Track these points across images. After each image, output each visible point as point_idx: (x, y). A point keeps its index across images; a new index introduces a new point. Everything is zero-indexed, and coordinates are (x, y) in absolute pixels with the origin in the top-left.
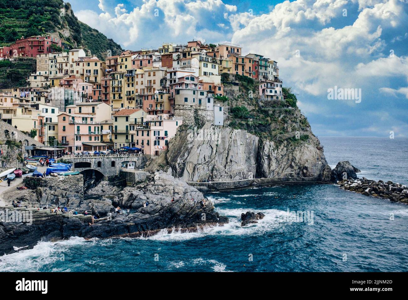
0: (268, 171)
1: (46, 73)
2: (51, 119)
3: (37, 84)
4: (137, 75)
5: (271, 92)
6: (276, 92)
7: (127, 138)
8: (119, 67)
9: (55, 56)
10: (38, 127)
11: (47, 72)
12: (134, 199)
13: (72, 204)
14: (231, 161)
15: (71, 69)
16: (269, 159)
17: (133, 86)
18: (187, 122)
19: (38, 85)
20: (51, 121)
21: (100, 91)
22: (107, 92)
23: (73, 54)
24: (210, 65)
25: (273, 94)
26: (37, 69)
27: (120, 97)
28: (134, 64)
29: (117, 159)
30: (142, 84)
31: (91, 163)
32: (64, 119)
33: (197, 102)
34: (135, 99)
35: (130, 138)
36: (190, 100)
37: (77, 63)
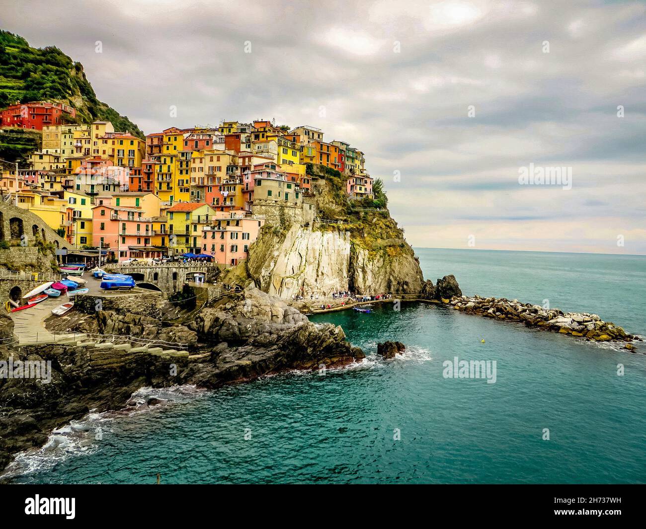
0: (363, 287)
1: (56, 151)
2: (80, 212)
3: (43, 166)
4: (194, 159)
5: (360, 189)
6: (366, 189)
7: (187, 241)
8: (165, 148)
9: (70, 130)
10: (67, 224)
11: (59, 150)
12: (222, 325)
13: (148, 334)
14: (323, 274)
15: (94, 148)
16: (364, 271)
17: (187, 173)
18: (270, 222)
19: (44, 168)
20: (80, 216)
21: (140, 178)
22: (151, 181)
23: (97, 128)
24: (290, 151)
25: (363, 191)
26: (43, 146)
27: (169, 188)
28: (186, 145)
29: (181, 270)
30: (201, 171)
31: (145, 274)
32: (103, 213)
33: (283, 197)
34: (191, 191)
35: (191, 241)
36: (275, 193)
37: (104, 140)
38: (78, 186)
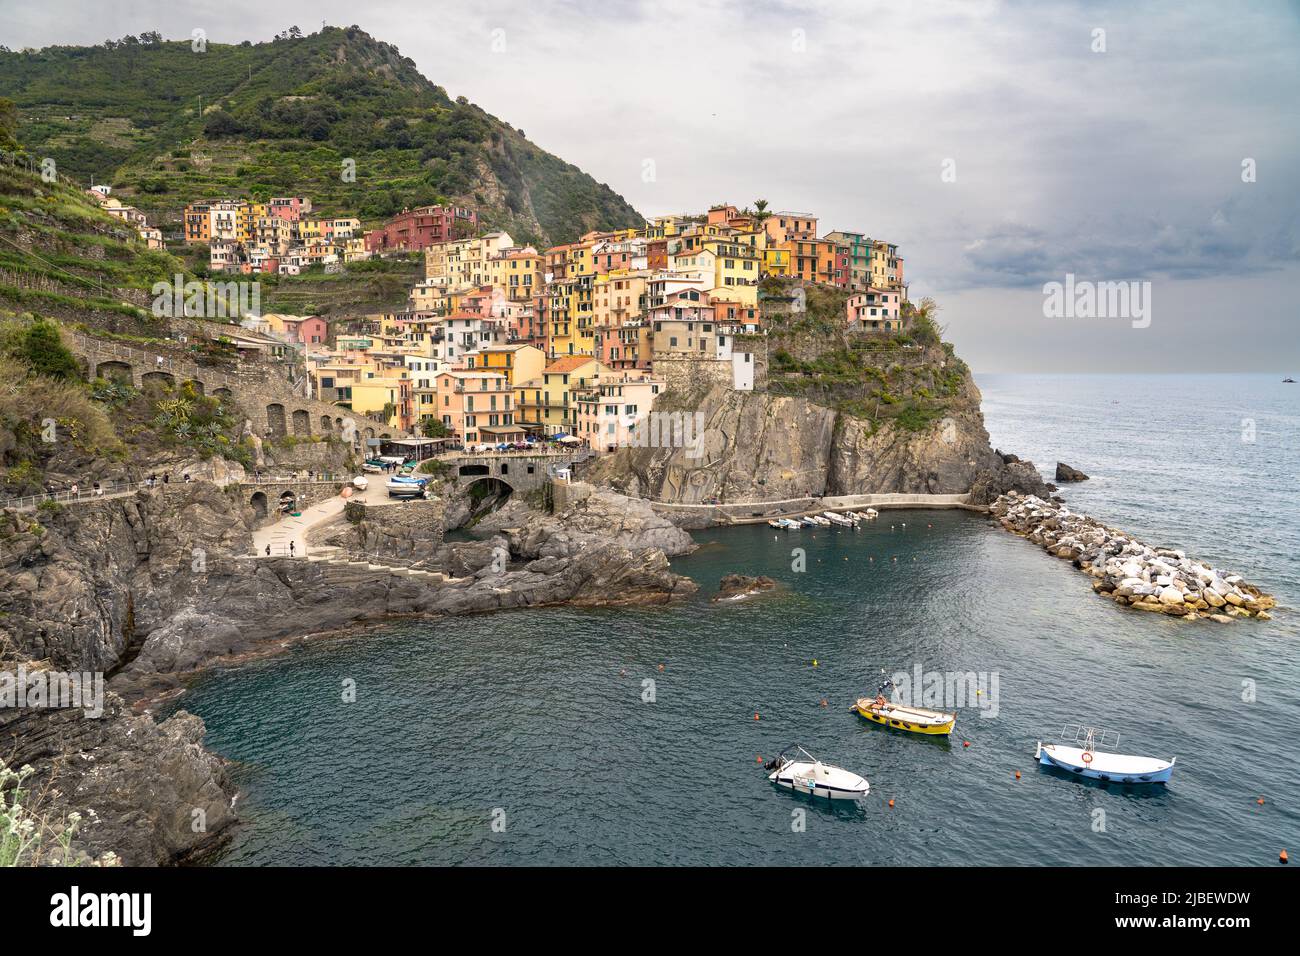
0: (849, 481)
1: (442, 281)
2: (428, 381)
3: (425, 303)
4: (597, 287)
5: (874, 312)
6: (885, 312)
7: (566, 416)
8: (569, 268)
9: (458, 248)
10: (397, 400)
11: (445, 279)
12: (545, 541)
14: (768, 462)
15: (485, 273)
16: (855, 457)
18: (675, 386)
19: (428, 306)
20: (428, 386)
22: (544, 322)
23: (488, 245)
24: (739, 264)
25: (879, 317)
26: (427, 274)
27: (567, 332)
28: (596, 262)
29: (538, 459)
30: (606, 305)
31: (490, 466)
32: (447, 384)
33: (696, 345)
34: (595, 335)
35: (571, 416)
36: (682, 341)
37: (495, 261)
38: (451, 336)
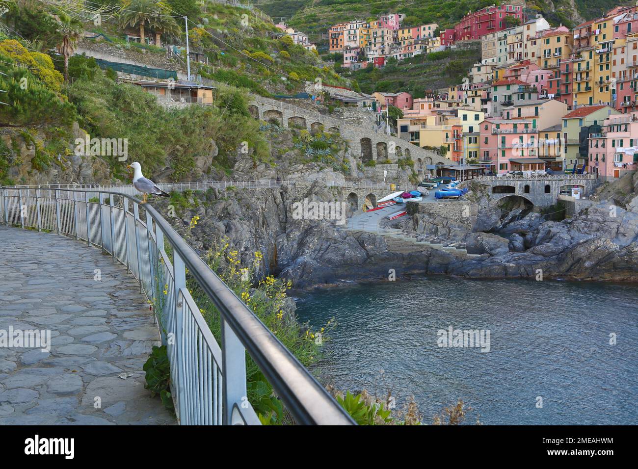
1: (493, 60)
2: (472, 128)
3: (481, 78)
4: (615, 50)
8: (593, 38)
9: (506, 35)
10: (451, 140)
11: (495, 59)
12: (551, 238)
13: (455, 236)
15: (525, 51)
17: (607, 68)
19: (482, 80)
21: (558, 81)
22: (569, 82)
23: (528, 29)
26: (483, 57)
27: (588, 89)
28: (616, 30)
29: (554, 182)
30: (622, 63)
31: (516, 187)
32: (486, 129)
34: (611, 89)
37: (533, 41)
38: (496, 97)
